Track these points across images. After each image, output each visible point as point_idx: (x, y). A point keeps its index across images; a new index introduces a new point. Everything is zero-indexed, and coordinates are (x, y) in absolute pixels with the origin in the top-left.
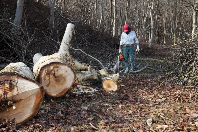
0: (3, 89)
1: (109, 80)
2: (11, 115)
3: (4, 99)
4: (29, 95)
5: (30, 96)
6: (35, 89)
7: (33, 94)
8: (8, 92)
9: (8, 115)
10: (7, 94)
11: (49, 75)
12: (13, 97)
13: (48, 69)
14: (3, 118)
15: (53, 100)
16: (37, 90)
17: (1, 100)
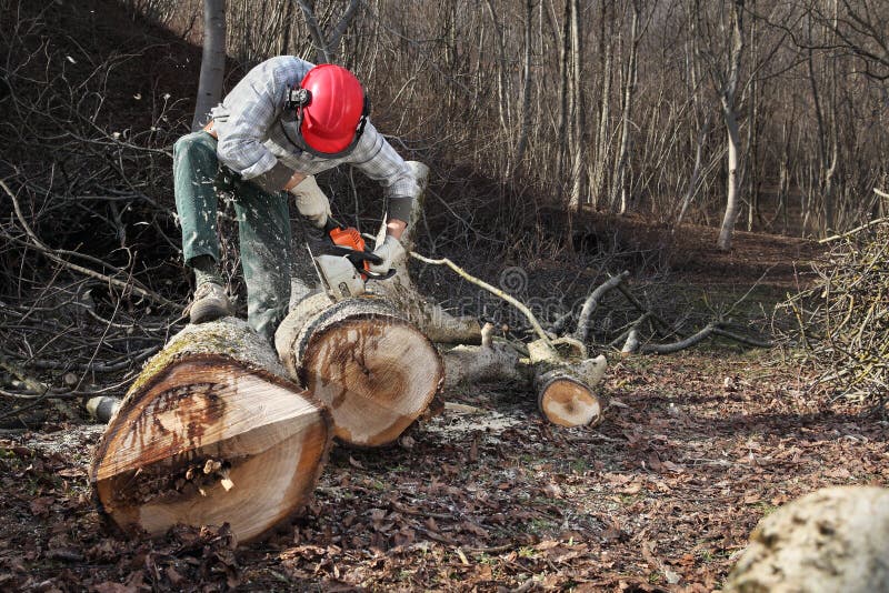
0: (187, 415)
1: (568, 383)
2: (215, 510)
3: (191, 454)
4: (278, 437)
5: (281, 443)
6: (303, 417)
7: (292, 437)
8: (203, 425)
9: (205, 512)
10: (201, 433)
11: (344, 364)
12: (220, 444)
13: (337, 341)
14: (186, 523)
15: (356, 459)
16: (306, 419)
17: (182, 454)
